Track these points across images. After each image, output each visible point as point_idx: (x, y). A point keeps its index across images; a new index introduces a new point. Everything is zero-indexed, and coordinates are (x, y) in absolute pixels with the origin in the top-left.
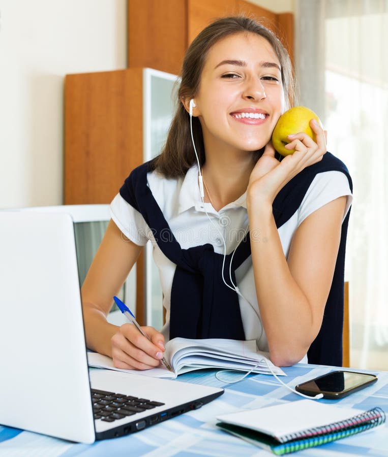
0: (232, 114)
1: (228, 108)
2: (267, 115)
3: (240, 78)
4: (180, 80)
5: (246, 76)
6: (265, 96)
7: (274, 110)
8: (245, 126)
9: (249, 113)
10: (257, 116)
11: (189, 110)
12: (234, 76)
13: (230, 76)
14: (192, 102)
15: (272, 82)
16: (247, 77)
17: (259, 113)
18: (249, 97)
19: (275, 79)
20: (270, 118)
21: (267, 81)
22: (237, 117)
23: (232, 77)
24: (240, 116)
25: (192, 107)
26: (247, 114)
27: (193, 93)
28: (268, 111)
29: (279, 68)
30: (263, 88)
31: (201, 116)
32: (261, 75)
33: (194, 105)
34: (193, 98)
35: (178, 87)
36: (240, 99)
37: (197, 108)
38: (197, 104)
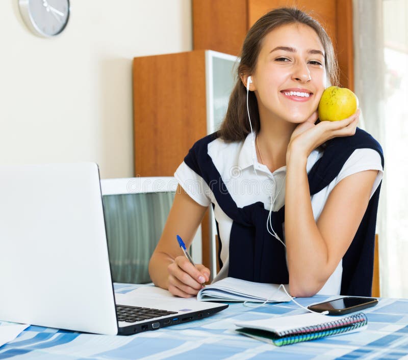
0: (282, 91)
1: (279, 87)
2: (311, 94)
3: (290, 62)
4: (239, 60)
5: (295, 61)
6: (311, 79)
7: (317, 90)
8: (293, 102)
9: (296, 92)
10: (303, 94)
11: (246, 85)
12: (286, 60)
13: (282, 59)
14: (249, 78)
15: (316, 66)
16: (297, 61)
17: (304, 92)
18: (297, 79)
19: (319, 64)
20: (313, 96)
21: (313, 65)
22: (286, 94)
23: (284, 61)
24: (289, 94)
25: (249, 83)
26: (295, 92)
27: (250, 72)
28: (312, 91)
29: (323, 54)
30: (309, 72)
31: (257, 91)
32: (308, 60)
33: (251, 82)
34: (250, 75)
35: (237, 65)
36: (289, 80)
37: (254, 84)
38: (253, 80)
